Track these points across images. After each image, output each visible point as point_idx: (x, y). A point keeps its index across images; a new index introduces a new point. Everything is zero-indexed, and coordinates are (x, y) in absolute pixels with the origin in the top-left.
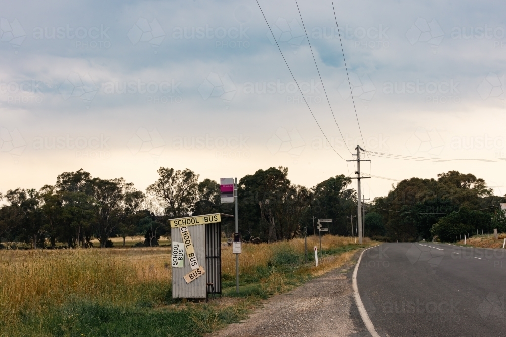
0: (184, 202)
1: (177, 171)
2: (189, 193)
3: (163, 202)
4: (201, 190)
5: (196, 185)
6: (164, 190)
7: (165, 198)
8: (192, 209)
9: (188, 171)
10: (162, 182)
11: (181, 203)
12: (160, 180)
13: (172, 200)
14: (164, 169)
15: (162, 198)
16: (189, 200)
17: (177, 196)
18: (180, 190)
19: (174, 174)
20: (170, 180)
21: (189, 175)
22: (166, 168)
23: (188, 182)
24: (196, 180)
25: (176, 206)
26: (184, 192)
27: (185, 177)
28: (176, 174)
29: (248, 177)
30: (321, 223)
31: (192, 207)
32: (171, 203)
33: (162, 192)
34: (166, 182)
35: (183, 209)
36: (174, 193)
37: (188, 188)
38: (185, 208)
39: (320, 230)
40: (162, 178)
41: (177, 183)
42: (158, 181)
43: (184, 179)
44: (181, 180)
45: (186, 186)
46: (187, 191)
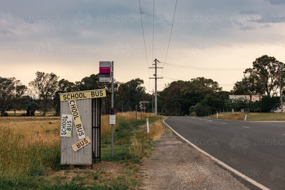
0: (50, 91)
1: (46, 74)
2: (52, 86)
3: (38, 91)
4: (59, 85)
5: (57, 82)
6: (38, 84)
7: (39, 89)
8: (54, 96)
9: (53, 74)
10: (38, 80)
11: (48, 92)
12: (37, 78)
13: (43, 90)
14: (39, 72)
15: (37, 89)
16: (53, 90)
17: (46, 88)
18: (48, 84)
19: (44, 75)
20: (42, 79)
21: (53, 76)
22: (40, 72)
23: (52, 80)
24: (57, 79)
25: (45, 93)
26: (50, 86)
27: (51, 78)
28: (46, 75)
29: (86, 78)
30: (142, 104)
31: (54, 95)
32: (42, 92)
33: (37, 86)
34: (40, 80)
35: (49, 96)
36: (44, 86)
37: (52, 84)
38: (50, 95)
39: (141, 108)
40: (38, 78)
41: (46, 81)
42: (35, 79)
43: (50, 78)
44: (48, 79)
45: (51, 82)
46: (52, 85)
